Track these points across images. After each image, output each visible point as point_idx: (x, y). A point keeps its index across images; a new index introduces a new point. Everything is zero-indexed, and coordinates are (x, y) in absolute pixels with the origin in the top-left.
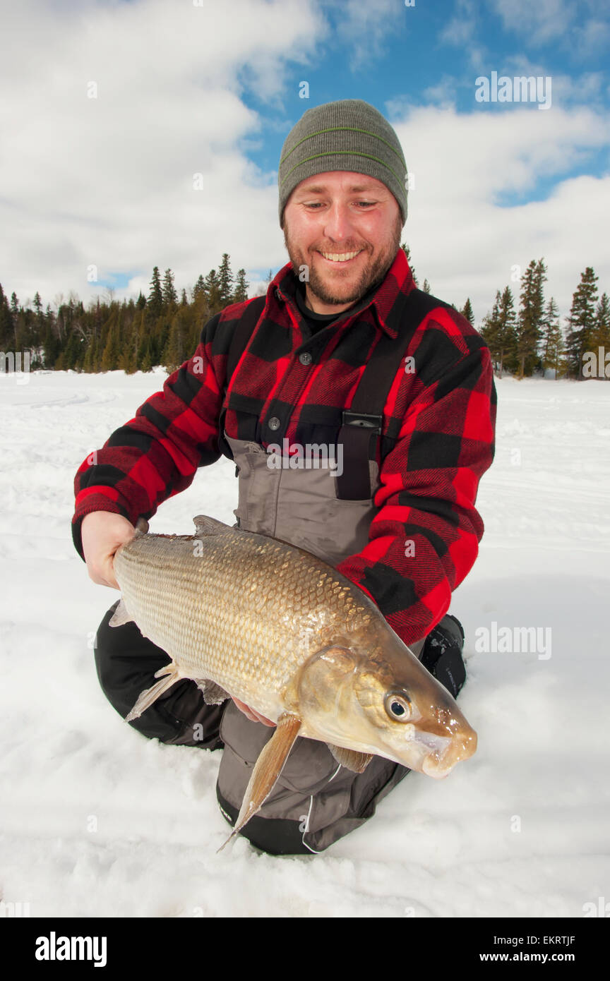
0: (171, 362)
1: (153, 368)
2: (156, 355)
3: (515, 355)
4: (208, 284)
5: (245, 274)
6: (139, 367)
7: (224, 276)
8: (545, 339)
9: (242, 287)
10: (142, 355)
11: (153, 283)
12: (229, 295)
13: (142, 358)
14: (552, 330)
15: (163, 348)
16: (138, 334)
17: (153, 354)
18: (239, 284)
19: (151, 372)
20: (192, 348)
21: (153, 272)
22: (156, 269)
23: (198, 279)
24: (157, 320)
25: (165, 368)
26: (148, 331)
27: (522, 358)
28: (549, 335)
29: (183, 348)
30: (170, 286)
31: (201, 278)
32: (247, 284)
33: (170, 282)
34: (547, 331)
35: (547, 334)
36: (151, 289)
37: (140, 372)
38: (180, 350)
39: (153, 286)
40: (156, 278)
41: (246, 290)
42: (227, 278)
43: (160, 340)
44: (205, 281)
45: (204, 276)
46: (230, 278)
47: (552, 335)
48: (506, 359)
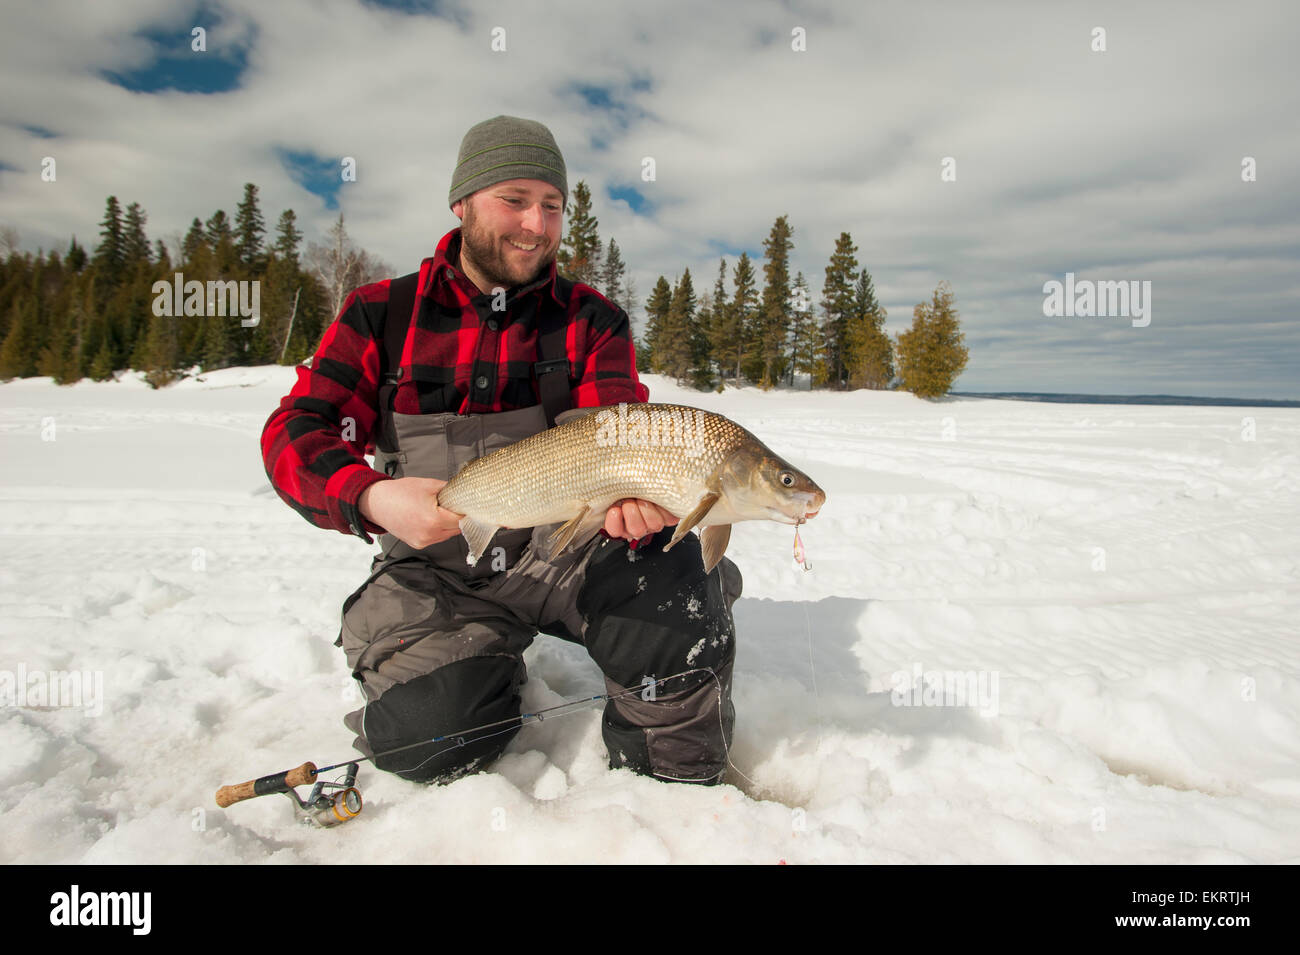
0: (155, 363)
1: (116, 374)
2: (120, 351)
3: (759, 354)
4: (210, 233)
5: (294, 218)
6: (86, 372)
7: (247, 221)
8: (793, 331)
9: (290, 238)
10: (91, 351)
11: (107, 224)
12: (255, 254)
13: (92, 356)
14: (802, 318)
15: (134, 338)
16: (82, 312)
17: (116, 348)
18: (284, 234)
19: (112, 383)
20: (196, 339)
21: (107, 206)
22: (112, 201)
23: (190, 224)
24: (116, 289)
25: (142, 374)
26: (101, 308)
27: (769, 358)
28: (797, 326)
29: (178, 338)
30: (137, 233)
31: (197, 223)
32: (299, 235)
33: (137, 225)
34: (795, 320)
35: (794, 323)
36: (102, 234)
37: (86, 383)
38: (173, 343)
39: (106, 229)
40: (114, 216)
41: (298, 244)
42: (253, 224)
43: (128, 324)
44: (205, 229)
45: (203, 220)
46: (258, 225)
47: (803, 326)
48: (745, 361)
